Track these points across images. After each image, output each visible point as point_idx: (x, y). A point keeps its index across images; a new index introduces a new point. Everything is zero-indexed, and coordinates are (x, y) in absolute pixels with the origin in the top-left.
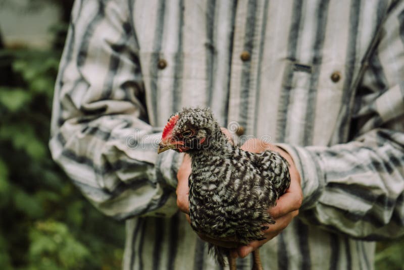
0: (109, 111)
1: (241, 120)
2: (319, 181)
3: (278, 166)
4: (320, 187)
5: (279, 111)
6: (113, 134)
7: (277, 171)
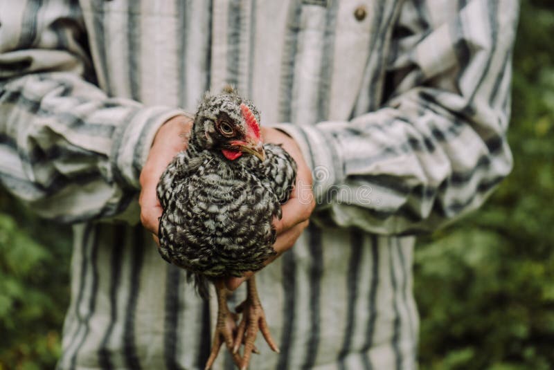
0: (34, 67)
1: (230, 76)
2: (336, 175)
3: (281, 172)
4: (337, 182)
5: (284, 63)
6: (43, 106)
7: (279, 179)
